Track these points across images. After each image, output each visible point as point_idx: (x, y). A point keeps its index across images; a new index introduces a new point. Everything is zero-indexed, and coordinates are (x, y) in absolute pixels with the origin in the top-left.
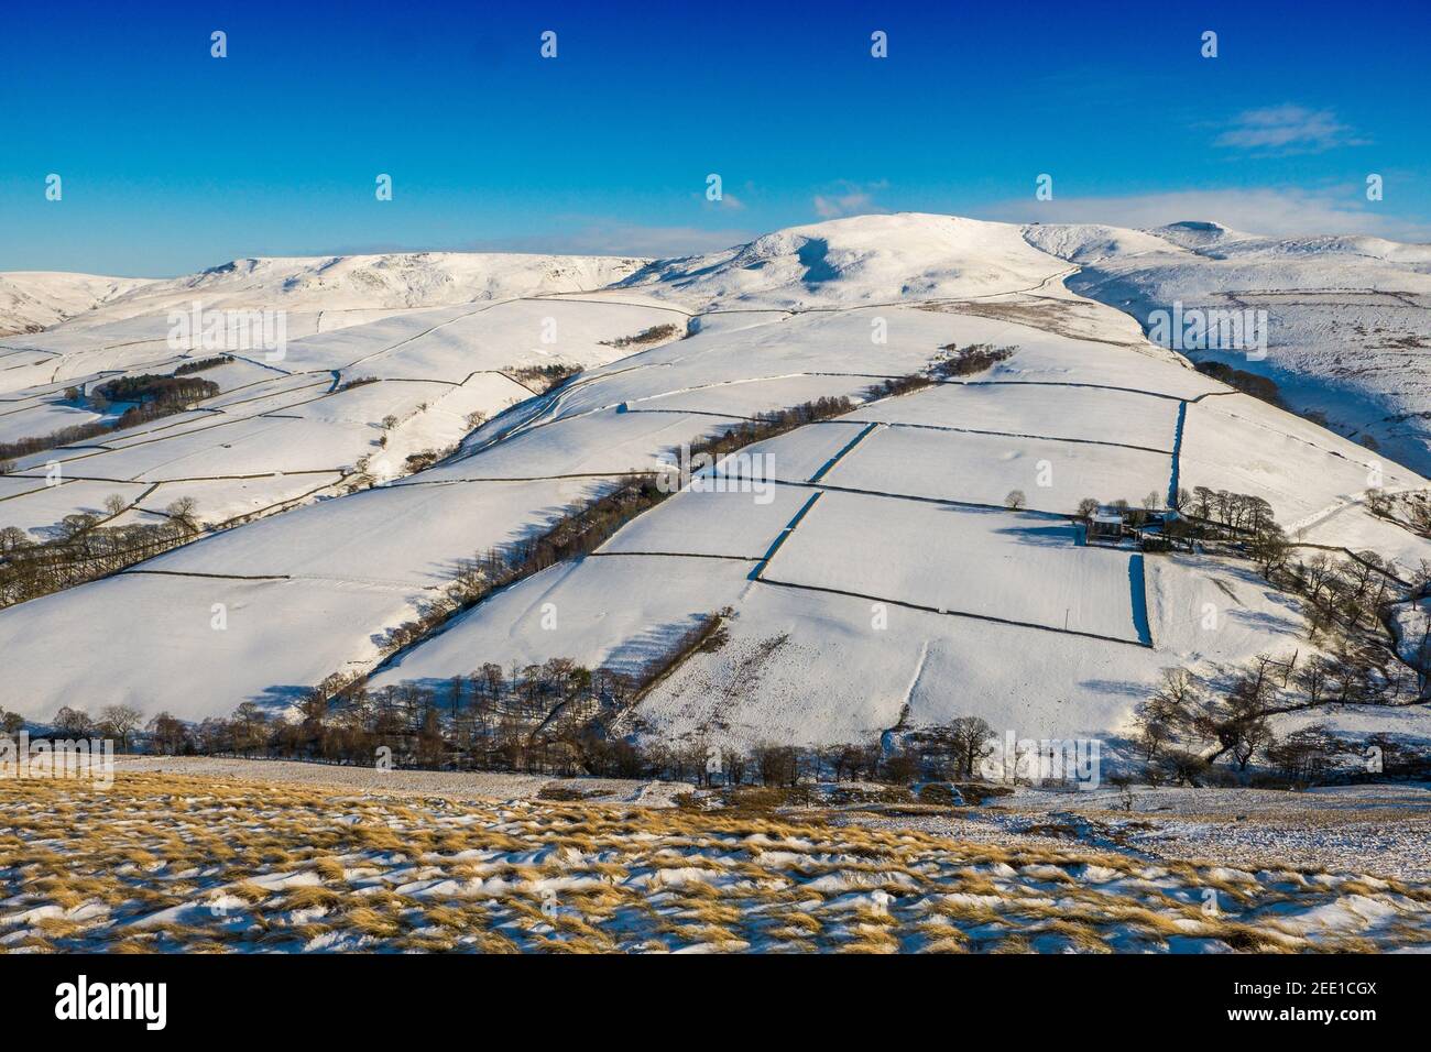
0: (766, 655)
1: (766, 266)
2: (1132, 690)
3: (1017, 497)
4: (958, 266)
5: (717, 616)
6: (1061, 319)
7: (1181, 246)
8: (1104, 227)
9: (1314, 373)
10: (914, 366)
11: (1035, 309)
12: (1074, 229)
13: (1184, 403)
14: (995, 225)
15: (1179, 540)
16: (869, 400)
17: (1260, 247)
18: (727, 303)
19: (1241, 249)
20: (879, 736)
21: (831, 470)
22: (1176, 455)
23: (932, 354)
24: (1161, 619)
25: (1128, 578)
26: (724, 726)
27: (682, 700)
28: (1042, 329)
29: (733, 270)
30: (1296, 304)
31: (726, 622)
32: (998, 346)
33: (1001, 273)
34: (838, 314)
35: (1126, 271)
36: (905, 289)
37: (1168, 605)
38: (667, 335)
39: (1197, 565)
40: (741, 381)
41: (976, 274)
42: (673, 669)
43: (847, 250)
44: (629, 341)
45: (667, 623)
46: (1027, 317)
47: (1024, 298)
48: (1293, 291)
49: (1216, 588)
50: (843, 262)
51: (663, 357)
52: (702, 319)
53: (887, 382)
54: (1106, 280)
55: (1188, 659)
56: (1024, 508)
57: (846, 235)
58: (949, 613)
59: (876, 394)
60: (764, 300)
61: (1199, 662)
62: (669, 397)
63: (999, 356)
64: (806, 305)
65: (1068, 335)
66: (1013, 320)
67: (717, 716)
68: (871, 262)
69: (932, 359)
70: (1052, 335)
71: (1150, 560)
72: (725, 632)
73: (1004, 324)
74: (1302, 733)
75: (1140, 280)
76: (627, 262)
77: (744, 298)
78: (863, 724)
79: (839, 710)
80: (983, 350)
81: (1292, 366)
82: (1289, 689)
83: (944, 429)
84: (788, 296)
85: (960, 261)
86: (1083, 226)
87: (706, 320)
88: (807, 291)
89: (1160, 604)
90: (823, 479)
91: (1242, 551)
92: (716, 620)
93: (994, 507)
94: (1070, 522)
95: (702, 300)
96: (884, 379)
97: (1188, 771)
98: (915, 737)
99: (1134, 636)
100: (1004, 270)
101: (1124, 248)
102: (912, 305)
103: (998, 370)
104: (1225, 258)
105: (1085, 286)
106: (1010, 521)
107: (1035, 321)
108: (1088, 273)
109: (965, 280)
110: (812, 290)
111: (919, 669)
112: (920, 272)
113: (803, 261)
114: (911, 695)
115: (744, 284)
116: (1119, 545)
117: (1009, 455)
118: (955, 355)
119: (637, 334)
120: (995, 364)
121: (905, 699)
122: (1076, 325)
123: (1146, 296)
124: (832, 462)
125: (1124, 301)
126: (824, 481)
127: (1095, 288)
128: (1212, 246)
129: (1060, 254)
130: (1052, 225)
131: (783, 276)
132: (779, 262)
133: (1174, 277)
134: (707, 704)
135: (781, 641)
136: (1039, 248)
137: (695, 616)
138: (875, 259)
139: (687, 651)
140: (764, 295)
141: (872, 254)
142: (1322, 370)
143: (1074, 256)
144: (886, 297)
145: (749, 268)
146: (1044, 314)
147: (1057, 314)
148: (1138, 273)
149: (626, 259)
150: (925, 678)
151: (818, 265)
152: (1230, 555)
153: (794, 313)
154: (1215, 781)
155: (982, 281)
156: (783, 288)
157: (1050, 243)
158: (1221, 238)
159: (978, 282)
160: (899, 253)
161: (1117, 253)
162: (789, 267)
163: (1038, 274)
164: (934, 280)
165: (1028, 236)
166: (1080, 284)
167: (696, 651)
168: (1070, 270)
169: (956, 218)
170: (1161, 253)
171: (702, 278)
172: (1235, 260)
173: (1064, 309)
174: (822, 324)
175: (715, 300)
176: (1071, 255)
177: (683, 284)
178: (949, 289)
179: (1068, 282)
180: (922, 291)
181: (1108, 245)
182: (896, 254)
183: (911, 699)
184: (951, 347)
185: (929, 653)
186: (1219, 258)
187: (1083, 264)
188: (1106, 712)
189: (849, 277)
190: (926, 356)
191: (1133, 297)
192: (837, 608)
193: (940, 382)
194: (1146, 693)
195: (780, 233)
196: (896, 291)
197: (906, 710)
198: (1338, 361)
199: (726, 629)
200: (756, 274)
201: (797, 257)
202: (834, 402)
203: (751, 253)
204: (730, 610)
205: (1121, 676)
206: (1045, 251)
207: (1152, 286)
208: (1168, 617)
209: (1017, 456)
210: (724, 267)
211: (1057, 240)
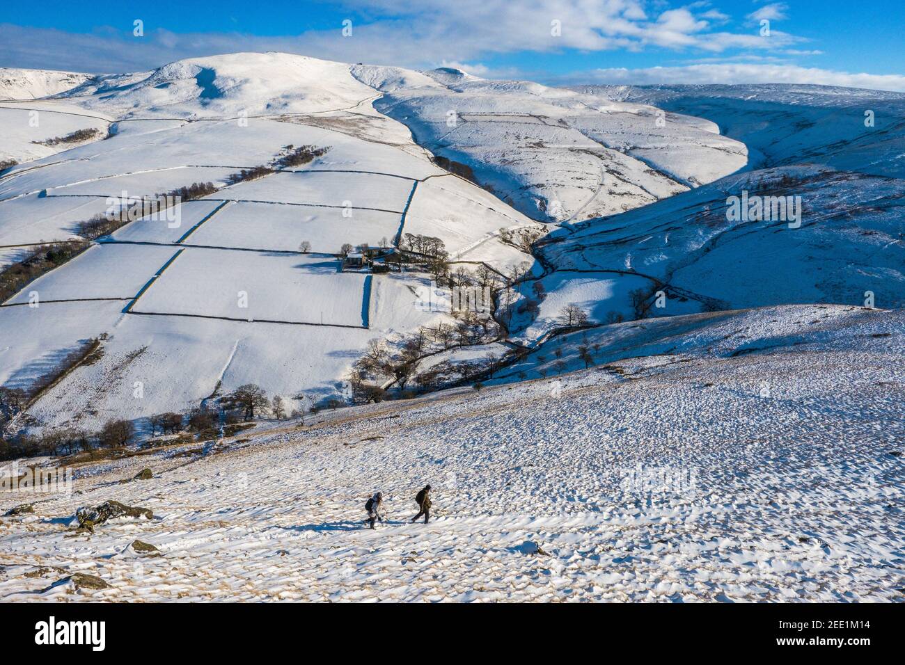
0: (129, 362)
1: (171, 86)
2: (352, 354)
3: (305, 245)
4: (303, 92)
5: (96, 340)
6: (363, 128)
7: (440, 83)
8: (399, 69)
9: (491, 162)
10: (264, 160)
11: (349, 122)
12: (381, 69)
13: (417, 181)
14: (333, 64)
15: (395, 265)
16: (229, 184)
17: (481, 85)
18: (141, 113)
19: (470, 87)
20: (200, 403)
21: (192, 234)
22: (404, 214)
23: (277, 152)
24: (376, 311)
25: (363, 289)
26: (93, 413)
27: (65, 400)
28: (350, 135)
29: (146, 88)
30: (490, 121)
31: (103, 343)
32: (320, 146)
33: (331, 97)
34: (220, 123)
35: (408, 97)
36: (268, 106)
37: (382, 303)
38: (90, 136)
39: (402, 278)
40: (140, 172)
41: (315, 97)
42: (59, 380)
43: (229, 77)
44: (58, 141)
45: (61, 348)
46: (343, 127)
47: (344, 114)
48: (492, 114)
49: (409, 290)
50: (227, 86)
51: (84, 153)
52: (120, 124)
53: (243, 171)
54: (396, 103)
55: (386, 333)
56: (311, 251)
57: (229, 66)
58: (254, 321)
59: (234, 179)
60: (168, 111)
61: (392, 334)
62: (82, 185)
63: (318, 153)
64: (199, 116)
65: (365, 139)
66: (333, 129)
67: (89, 407)
68: (246, 87)
69: (276, 155)
70: (355, 139)
71: (376, 277)
72: (102, 350)
73: (327, 131)
74: (437, 365)
75: (414, 104)
76: (72, 76)
77: (154, 109)
78: (190, 397)
79: (175, 391)
80: (310, 149)
81: (481, 159)
82: (437, 342)
83: (272, 203)
84: (186, 108)
85: (305, 88)
86: (387, 67)
87: (122, 125)
88: (200, 106)
89: (377, 303)
90: (186, 240)
91: (427, 269)
92: (97, 343)
93: (293, 252)
94: (336, 259)
95: (121, 110)
96: (241, 169)
97: (375, 395)
98: (221, 400)
99: (360, 323)
100: (334, 95)
101: (409, 83)
102: (271, 118)
103: (316, 162)
104: (462, 92)
105: (384, 106)
106: (304, 259)
107: (347, 130)
108: (387, 98)
109: (307, 101)
110: (205, 105)
111: (231, 357)
112: (279, 95)
113: (199, 84)
114: (224, 374)
115: (154, 99)
116: (361, 270)
117: (309, 218)
118: (292, 152)
119: (65, 136)
120: (315, 158)
121: (220, 378)
122: (372, 132)
123: (416, 114)
124: (195, 228)
125: (404, 117)
126: (186, 242)
127: (390, 108)
128: (457, 84)
129: (373, 85)
130: (368, 66)
131: (184, 94)
132: (181, 83)
133: (432, 103)
134: (82, 401)
135: (141, 351)
136: (360, 80)
137: (81, 341)
138: (248, 85)
139: (71, 367)
140: (170, 108)
141: (246, 81)
142: (495, 161)
143: (381, 86)
144: (255, 112)
145: (157, 87)
146: (352, 124)
147: (362, 125)
148: (413, 99)
149: (70, 73)
150: (234, 363)
151: (209, 86)
152: (420, 271)
153: (190, 121)
154: (389, 398)
155: (318, 102)
156: (183, 102)
157: (366, 77)
158: (462, 79)
159: (316, 103)
160: (266, 81)
161: (405, 85)
162: (188, 87)
163: (356, 98)
164: (288, 100)
165: (354, 72)
166: (381, 105)
167: (78, 366)
168: (377, 95)
169: (307, 58)
170: (429, 87)
171: (122, 93)
172: (467, 94)
173: (367, 121)
174: (207, 130)
175: (131, 111)
176: (379, 86)
177: (106, 97)
178: (297, 107)
179: (376, 104)
180: (278, 108)
181: (400, 80)
182: (264, 82)
183: (223, 378)
184: (290, 147)
185: (238, 347)
186: (460, 91)
187: (385, 92)
188: (336, 369)
189: (230, 97)
190: (274, 154)
191: (409, 114)
192: (181, 325)
193: (278, 171)
194: (359, 355)
195: (181, 62)
196: (262, 107)
197: (219, 384)
198: (503, 155)
199: (103, 348)
200: (164, 92)
201: (195, 81)
202: (202, 186)
203: (160, 76)
204: (106, 335)
205: (348, 347)
206: (363, 82)
207: (420, 108)
208: (380, 311)
209: (313, 219)
210: (139, 86)
211: (370, 75)
